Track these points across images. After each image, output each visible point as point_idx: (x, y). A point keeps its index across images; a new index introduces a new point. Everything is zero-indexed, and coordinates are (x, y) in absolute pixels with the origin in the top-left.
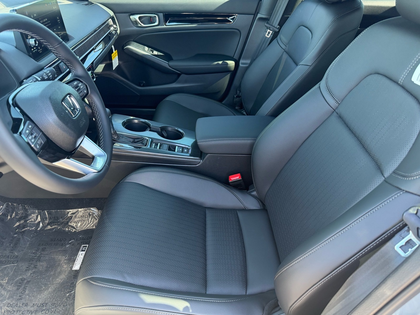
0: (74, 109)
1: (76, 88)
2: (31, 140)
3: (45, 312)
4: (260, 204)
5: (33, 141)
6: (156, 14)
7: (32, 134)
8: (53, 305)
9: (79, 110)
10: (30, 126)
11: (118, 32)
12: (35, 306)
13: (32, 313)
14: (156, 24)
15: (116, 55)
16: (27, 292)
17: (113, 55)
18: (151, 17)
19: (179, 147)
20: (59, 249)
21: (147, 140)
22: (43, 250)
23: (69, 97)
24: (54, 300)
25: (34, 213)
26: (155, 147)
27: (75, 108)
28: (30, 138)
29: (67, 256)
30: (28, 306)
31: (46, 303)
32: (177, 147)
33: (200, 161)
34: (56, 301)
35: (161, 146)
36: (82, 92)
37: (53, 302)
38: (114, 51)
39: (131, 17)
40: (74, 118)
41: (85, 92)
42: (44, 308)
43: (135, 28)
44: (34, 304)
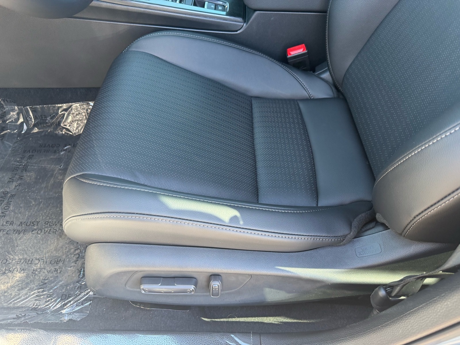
3: (37, 232)
4: (333, 91)
8: (47, 224)
16: (11, 208)
19: (211, 4)
20: (52, 157)
22: (30, 157)
24: (48, 218)
26: (173, 1)
29: (61, 165)
37: (47, 221)
44: (21, 223)
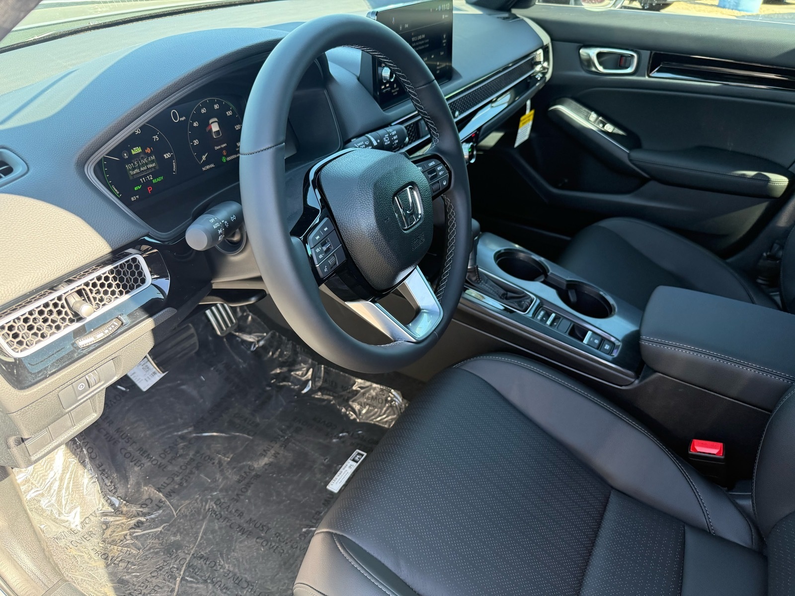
0: (411, 214)
1: (430, 173)
2: (317, 254)
3: (262, 543)
4: (752, 535)
5: (321, 256)
6: (635, 52)
7: (323, 245)
8: (277, 537)
9: (419, 217)
10: (326, 229)
11: (548, 76)
12: (251, 524)
13: (242, 534)
14: (630, 70)
15: (529, 120)
16: (249, 493)
17: (524, 120)
18: (622, 55)
19: (595, 336)
20: (321, 440)
21: (532, 301)
22: (298, 430)
23: (410, 188)
24: (282, 528)
25: (305, 363)
26: (542, 320)
27: (414, 211)
28: (318, 250)
29: (327, 458)
30: (242, 518)
31: (268, 527)
32: (589, 333)
33: (633, 380)
34: (283, 531)
35: (557, 320)
36: (438, 182)
37: (279, 532)
38: (528, 112)
39: (583, 52)
40: (405, 232)
41: (445, 183)
42: (262, 535)
43: (583, 74)
44: (251, 519)
